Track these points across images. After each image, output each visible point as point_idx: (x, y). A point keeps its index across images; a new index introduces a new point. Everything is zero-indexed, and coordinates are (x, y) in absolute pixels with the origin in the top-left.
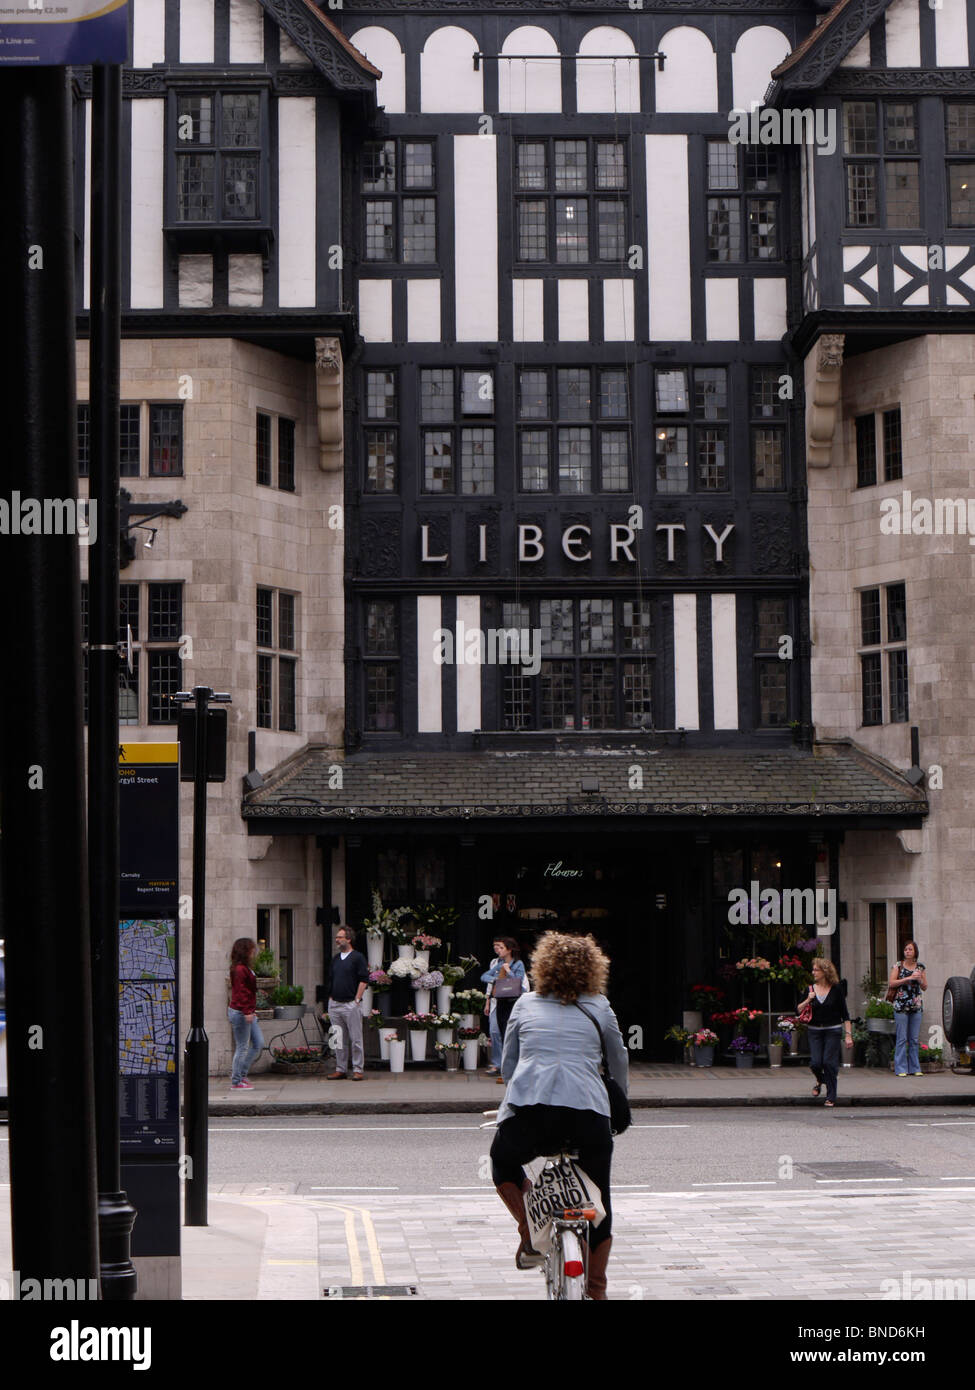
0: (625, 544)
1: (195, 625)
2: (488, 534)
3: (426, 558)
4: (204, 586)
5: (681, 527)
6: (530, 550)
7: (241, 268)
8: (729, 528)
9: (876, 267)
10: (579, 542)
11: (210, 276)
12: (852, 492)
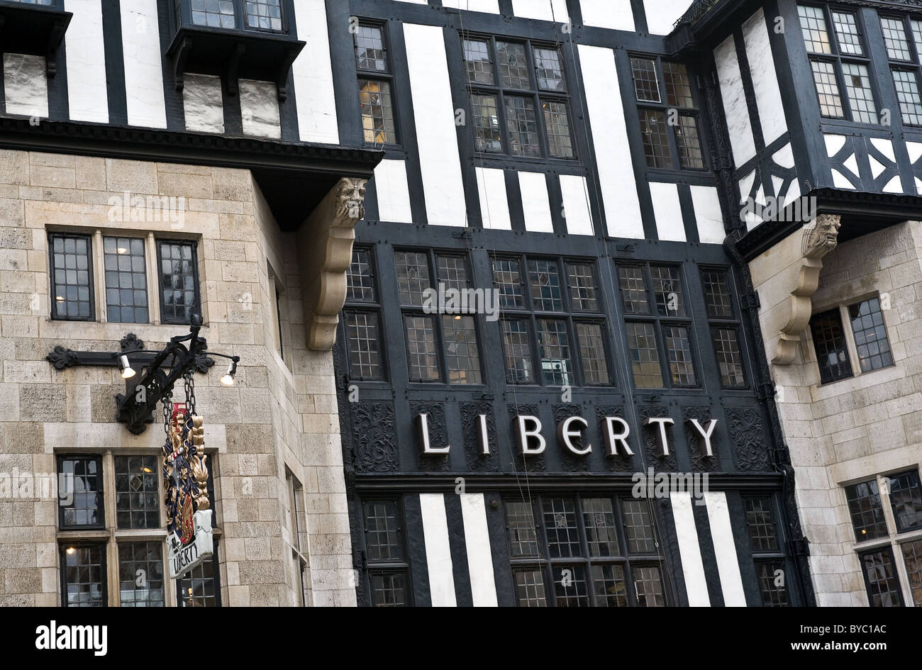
0: (622, 437)
1: (235, 505)
2: (488, 423)
3: (428, 449)
4: (242, 456)
5: (670, 420)
6: (533, 442)
7: (253, 95)
8: (714, 422)
9: (854, 154)
10: (578, 434)
11: (219, 98)
12: (818, 387)
